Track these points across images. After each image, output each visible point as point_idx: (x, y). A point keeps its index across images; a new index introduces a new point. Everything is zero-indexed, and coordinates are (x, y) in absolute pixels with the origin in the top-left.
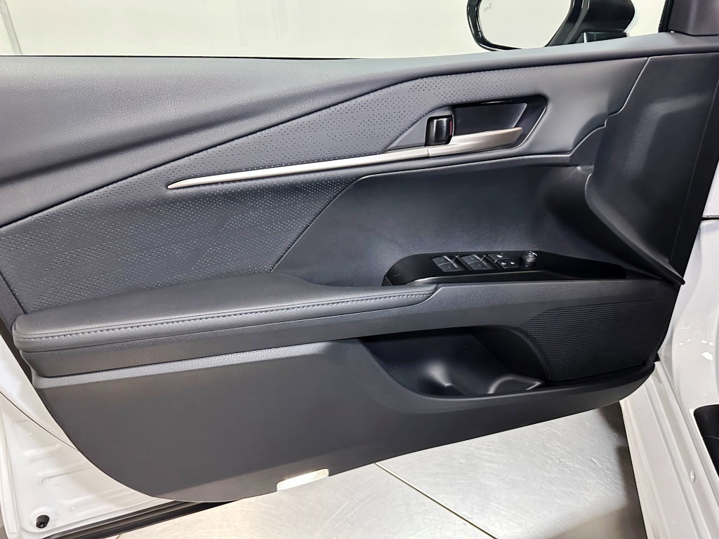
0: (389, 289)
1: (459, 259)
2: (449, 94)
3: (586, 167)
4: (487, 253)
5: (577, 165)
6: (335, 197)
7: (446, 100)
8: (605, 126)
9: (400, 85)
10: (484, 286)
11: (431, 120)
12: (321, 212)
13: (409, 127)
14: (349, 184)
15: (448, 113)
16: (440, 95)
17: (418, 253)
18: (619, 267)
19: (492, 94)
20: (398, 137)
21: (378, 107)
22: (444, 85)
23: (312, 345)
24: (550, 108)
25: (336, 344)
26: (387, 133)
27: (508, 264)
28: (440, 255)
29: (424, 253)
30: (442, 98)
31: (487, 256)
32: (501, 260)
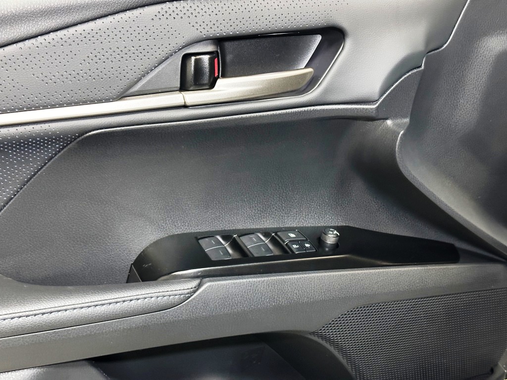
0: (137, 288)
1: (238, 239)
2: (211, 25)
3: (399, 121)
4: (276, 231)
5: (387, 119)
6: (51, 158)
7: (206, 33)
8: (423, 67)
9: (140, 10)
10: (266, 279)
11: (186, 57)
12: (30, 179)
13: (155, 67)
14: (71, 142)
15: (210, 48)
16: (197, 26)
17: (179, 232)
18: (452, 247)
19: (270, 25)
20: (140, 79)
21: (109, 39)
22: (202, 12)
23: (14, 373)
24: (348, 44)
25: (51, 369)
26: (124, 73)
27: (302, 247)
28: (210, 235)
29: (189, 231)
30: (200, 29)
31: (276, 234)
32: (294, 241)
